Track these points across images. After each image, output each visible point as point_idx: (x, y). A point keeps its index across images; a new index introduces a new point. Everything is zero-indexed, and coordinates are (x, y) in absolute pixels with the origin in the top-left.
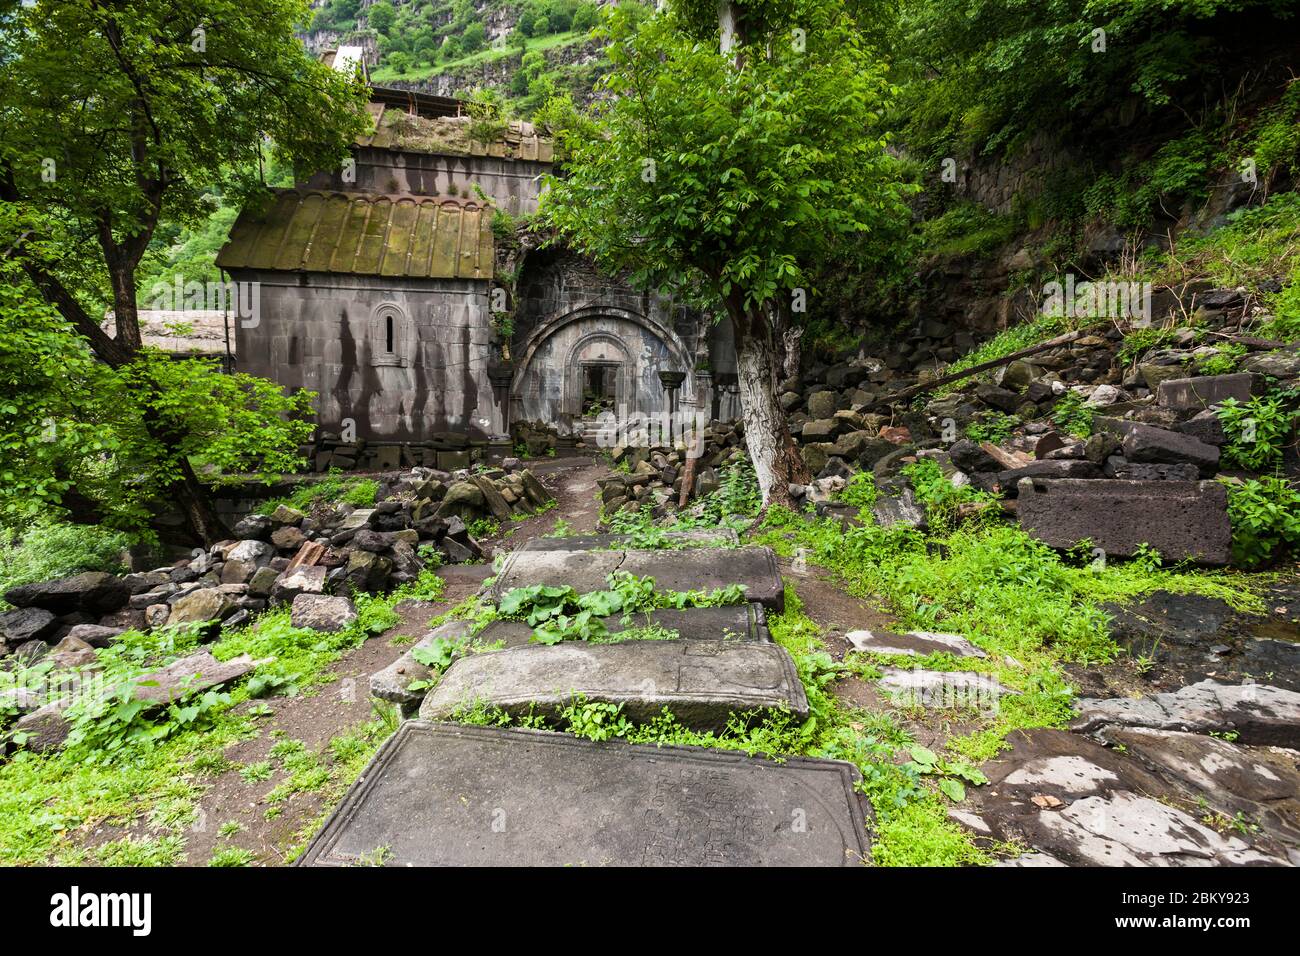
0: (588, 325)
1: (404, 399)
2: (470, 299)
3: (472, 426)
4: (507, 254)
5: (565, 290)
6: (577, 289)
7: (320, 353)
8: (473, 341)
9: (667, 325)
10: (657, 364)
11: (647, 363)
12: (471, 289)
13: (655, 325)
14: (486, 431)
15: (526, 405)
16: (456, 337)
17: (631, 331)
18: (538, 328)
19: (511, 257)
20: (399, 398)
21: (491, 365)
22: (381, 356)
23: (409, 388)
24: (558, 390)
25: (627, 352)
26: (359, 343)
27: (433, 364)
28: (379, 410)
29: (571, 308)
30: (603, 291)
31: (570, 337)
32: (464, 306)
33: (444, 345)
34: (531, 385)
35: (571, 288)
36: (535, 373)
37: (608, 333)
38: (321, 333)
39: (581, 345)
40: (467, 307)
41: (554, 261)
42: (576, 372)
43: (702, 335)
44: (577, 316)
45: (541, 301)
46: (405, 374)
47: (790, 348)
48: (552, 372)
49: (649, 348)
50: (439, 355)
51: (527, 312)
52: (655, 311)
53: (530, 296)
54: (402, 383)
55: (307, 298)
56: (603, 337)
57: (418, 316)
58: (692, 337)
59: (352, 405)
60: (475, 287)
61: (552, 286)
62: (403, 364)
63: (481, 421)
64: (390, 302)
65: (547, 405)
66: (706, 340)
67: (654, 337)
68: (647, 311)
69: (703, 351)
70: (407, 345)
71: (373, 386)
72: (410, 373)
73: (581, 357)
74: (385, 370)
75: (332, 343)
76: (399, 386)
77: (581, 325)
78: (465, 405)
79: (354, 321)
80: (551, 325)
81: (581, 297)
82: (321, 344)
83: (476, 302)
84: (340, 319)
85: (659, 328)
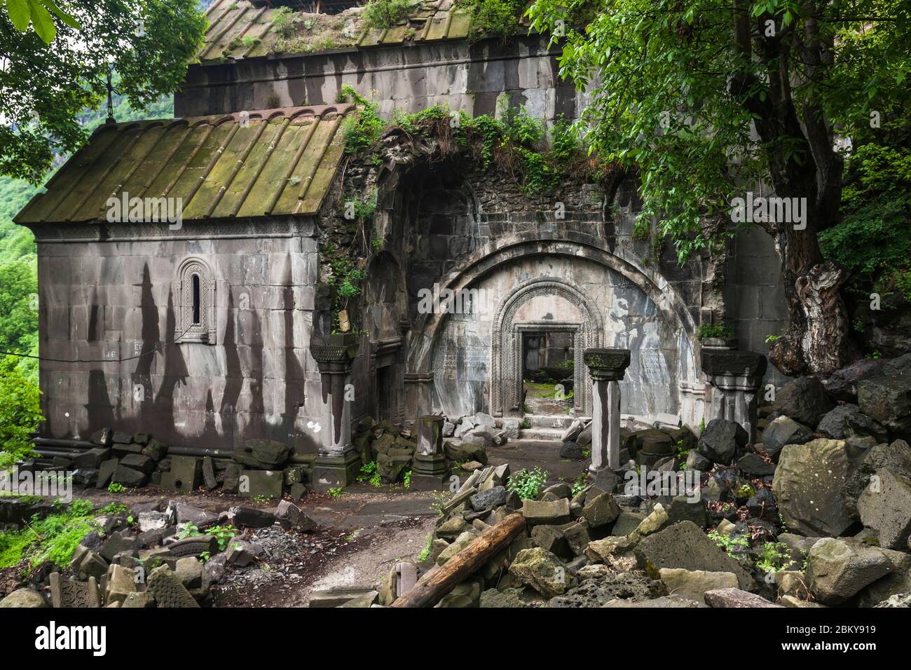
0: (527, 269)
1: (213, 387)
2: (293, 244)
3: (298, 430)
4: (366, 174)
5: (483, 220)
6: (500, 217)
7: (121, 327)
8: (298, 305)
9: (647, 264)
10: (639, 327)
11: (621, 325)
12: (293, 230)
13: (628, 266)
14: (317, 439)
15: (439, 388)
16: (276, 300)
17: (593, 276)
18: (447, 277)
19: (371, 178)
20: (206, 386)
21: (318, 342)
22: (187, 332)
23: (219, 374)
24: (482, 367)
25: (587, 308)
26: (162, 312)
27: (248, 340)
28: (184, 404)
29: (493, 246)
30: (541, 218)
31: (500, 288)
32: (286, 255)
33: (261, 312)
34: (445, 361)
35: (491, 217)
36: (451, 342)
37: (557, 280)
38: (122, 300)
39: (516, 301)
40: (289, 256)
41: (463, 179)
42: (511, 341)
43: (710, 278)
44: (504, 257)
45: (449, 238)
46: (214, 354)
48: (475, 341)
49: (624, 302)
50: (256, 326)
51: (430, 257)
52: (625, 243)
53: (434, 231)
54: (211, 367)
55: (108, 256)
56: (549, 287)
57: (229, 272)
58: (693, 282)
59: (154, 396)
60: (299, 227)
61: (464, 215)
62: (212, 341)
63: (310, 425)
64: (196, 255)
65: (469, 390)
66: (718, 286)
67: (631, 285)
68: (612, 243)
69: (714, 304)
70: (216, 317)
71: (177, 372)
72: (220, 351)
73: (516, 319)
74: (191, 347)
75: (133, 314)
76: (207, 372)
77: (515, 270)
78: (287, 400)
79: (157, 283)
80: (466, 272)
81: (508, 228)
82: (121, 314)
83: (301, 248)
84: (141, 281)
85: (635, 270)
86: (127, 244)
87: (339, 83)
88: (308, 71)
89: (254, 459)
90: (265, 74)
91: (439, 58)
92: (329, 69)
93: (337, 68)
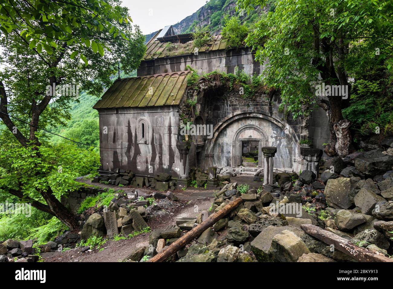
0: (244, 121)
1: (148, 157)
2: (171, 114)
3: (173, 170)
4: (193, 92)
5: (230, 106)
6: (235, 105)
7: (122, 139)
8: (173, 133)
9: (283, 120)
10: (280, 140)
11: (274, 139)
12: (172, 110)
13: (277, 121)
14: (178, 173)
15: (216, 158)
16: (166, 131)
17: (265, 124)
18: (218, 124)
19: (195, 93)
20: (146, 157)
21: (179, 144)
22: (141, 140)
23: (150, 153)
24: (229, 152)
25: (263, 134)
26: (133, 134)
27: (158, 143)
28: (140, 161)
29: (233, 114)
30: (248, 106)
31: (235, 128)
32: (169, 117)
33: (162, 135)
34: (217, 150)
35: (232, 105)
36: (219, 144)
37: (253, 125)
38: (122, 131)
39: (240, 131)
40: (170, 118)
41: (223, 93)
42: (238, 144)
43: (304, 124)
44: (236, 118)
45: (219, 112)
46: (148, 147)
47: (339, 135)
48: (227, 144)
49: (275, 132)
50: (160, 139)
51: (213, 118)
52: (276, 113)
53: (214, 110)
54: (147, 151)
55: (118, 118)
56: (251, 127)
57: (153, 122)
58: (298, 126)
59: (131, 159)
60: (173, 109)
61: (224, 105)
62: (148, 143)
63: (176, 169)
64: (143, 118)
65: (225, 159)
66: (307, 127)
67: (277, 127)
68: (271, 113)
69: (305, 133)
70: (149, 135)
71: (138, 152)
72: (150, 146)
73: (240, 137)
74: (142, 145)
75: (125, 135)
76: (146, 152)
77: (240, 122)
78: (169, 161)
79: (132, 126)
80: (224, 122)
81: (238, 109)
82: (122, 135)
83: (174, 115)
84: (127, 125)
85: (279, 122)
86: (124, 114)
87: (186, 65)
88: (176, 61)
89: (159, 179)
90: (163, 62)
91: (216, 56)
92: (183, 60)
93: (185, 60)
